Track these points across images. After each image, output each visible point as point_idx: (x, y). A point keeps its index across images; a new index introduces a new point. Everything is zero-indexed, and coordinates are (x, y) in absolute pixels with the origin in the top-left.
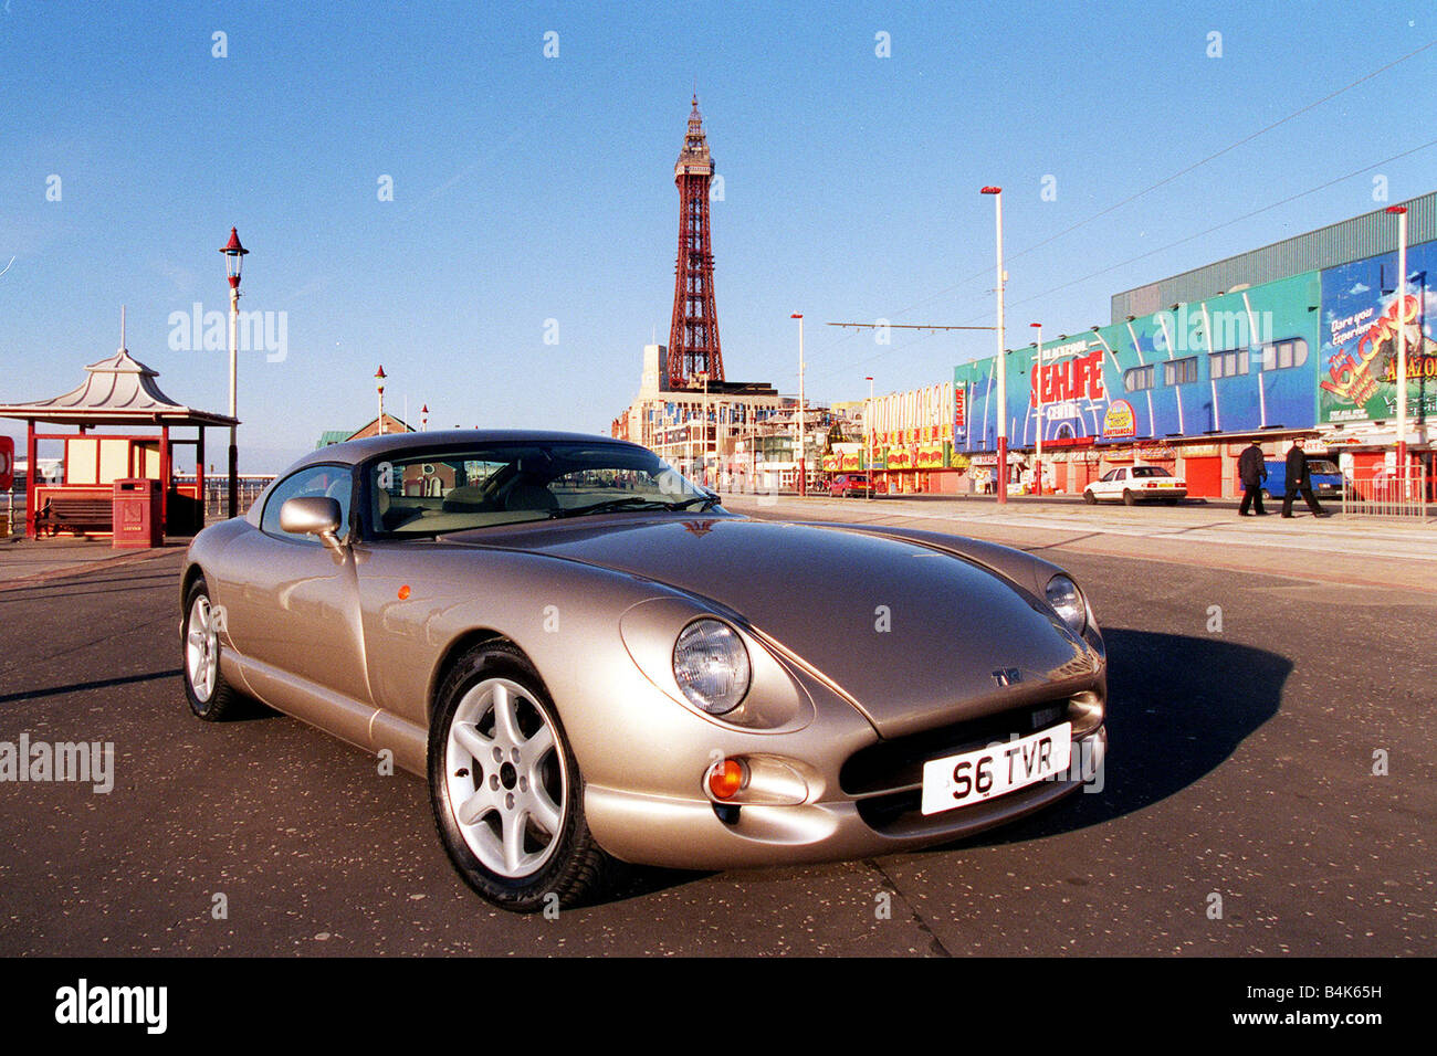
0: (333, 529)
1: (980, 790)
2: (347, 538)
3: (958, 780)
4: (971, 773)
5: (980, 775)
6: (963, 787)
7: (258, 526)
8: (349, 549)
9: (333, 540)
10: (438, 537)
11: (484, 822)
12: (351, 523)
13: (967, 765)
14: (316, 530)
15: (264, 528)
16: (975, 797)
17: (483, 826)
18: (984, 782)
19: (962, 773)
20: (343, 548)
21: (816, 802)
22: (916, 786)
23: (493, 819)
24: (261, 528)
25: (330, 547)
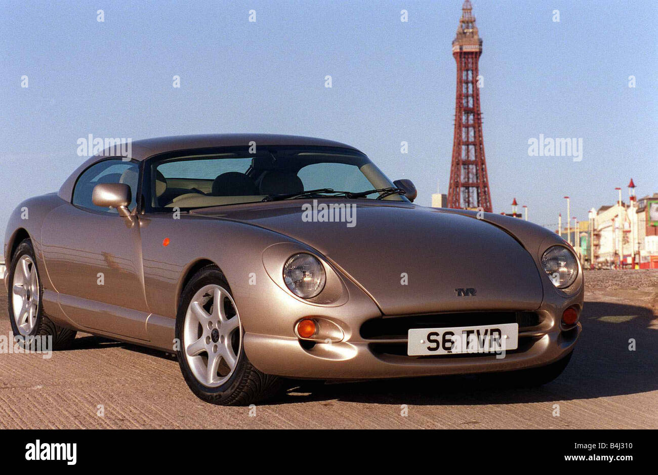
0: (126, 204)
1: (445, 348)
2: (135, 210)
3: (431, 341)
4: (440, 339)
5: (445, 341)
6: (434, 345)
7: (70, 201)
8: (136, 218)
9: (125, 211)
10: (190, 211)
11: (200, 356)
12: (137, 201)
13: (437, 334)
14: (116, 206)
15: (74, 202)
16: (441, 351)
17: (199, 358)
18: (448, 345)
19: (432, 337)
20: (132, 217)
21: (348, 341)
22: (404, 340)
23: (204, 355)
24: (72, 202)
25: (124, 216)
